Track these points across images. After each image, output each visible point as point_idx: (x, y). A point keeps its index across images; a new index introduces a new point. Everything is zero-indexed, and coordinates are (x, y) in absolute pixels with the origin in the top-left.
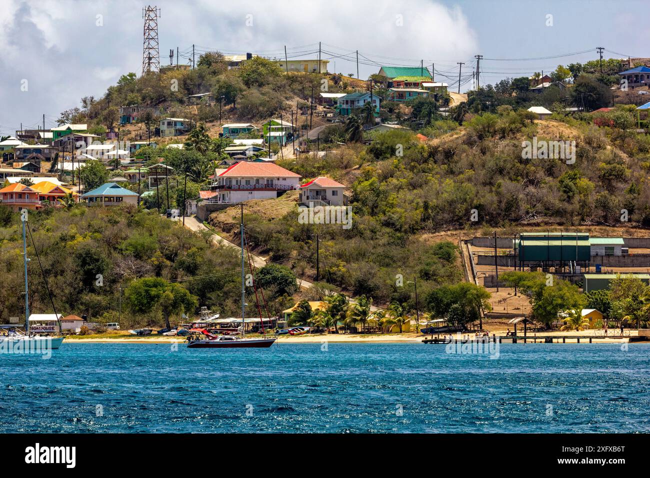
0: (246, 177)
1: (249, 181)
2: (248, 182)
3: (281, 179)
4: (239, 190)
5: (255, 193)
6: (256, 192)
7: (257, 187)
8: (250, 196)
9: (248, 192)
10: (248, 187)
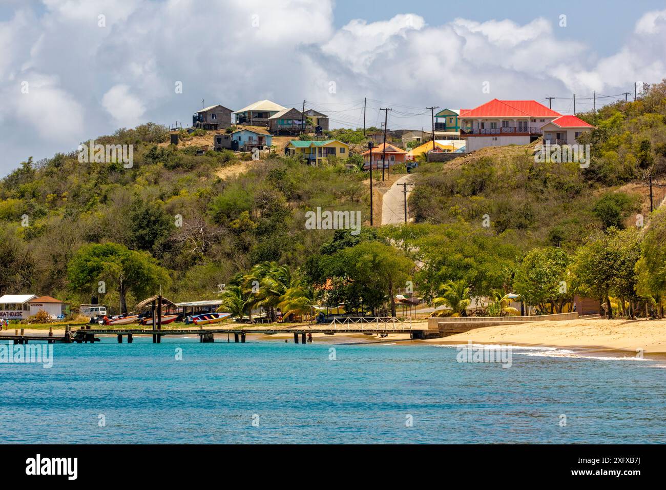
0: (491, 119)
1: (495, 124)
2: (493, 125)
3: (537, 121)
4: (480, 135)
5: (502, 139)
6: (501, 137)
7: (503, 131)
8: (494, 142)
9: (491, 138)
10: (493, 131)
